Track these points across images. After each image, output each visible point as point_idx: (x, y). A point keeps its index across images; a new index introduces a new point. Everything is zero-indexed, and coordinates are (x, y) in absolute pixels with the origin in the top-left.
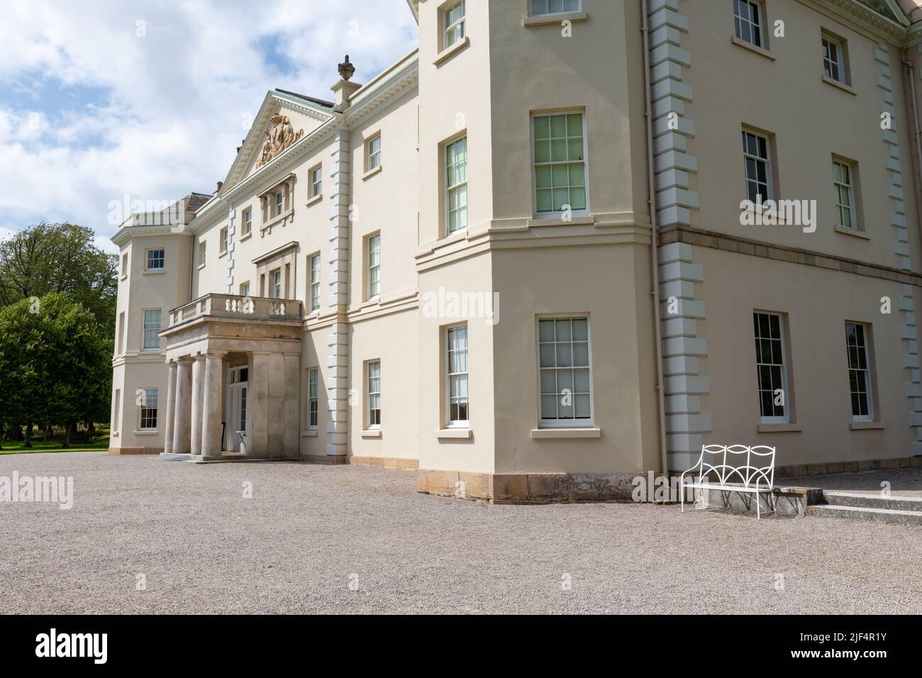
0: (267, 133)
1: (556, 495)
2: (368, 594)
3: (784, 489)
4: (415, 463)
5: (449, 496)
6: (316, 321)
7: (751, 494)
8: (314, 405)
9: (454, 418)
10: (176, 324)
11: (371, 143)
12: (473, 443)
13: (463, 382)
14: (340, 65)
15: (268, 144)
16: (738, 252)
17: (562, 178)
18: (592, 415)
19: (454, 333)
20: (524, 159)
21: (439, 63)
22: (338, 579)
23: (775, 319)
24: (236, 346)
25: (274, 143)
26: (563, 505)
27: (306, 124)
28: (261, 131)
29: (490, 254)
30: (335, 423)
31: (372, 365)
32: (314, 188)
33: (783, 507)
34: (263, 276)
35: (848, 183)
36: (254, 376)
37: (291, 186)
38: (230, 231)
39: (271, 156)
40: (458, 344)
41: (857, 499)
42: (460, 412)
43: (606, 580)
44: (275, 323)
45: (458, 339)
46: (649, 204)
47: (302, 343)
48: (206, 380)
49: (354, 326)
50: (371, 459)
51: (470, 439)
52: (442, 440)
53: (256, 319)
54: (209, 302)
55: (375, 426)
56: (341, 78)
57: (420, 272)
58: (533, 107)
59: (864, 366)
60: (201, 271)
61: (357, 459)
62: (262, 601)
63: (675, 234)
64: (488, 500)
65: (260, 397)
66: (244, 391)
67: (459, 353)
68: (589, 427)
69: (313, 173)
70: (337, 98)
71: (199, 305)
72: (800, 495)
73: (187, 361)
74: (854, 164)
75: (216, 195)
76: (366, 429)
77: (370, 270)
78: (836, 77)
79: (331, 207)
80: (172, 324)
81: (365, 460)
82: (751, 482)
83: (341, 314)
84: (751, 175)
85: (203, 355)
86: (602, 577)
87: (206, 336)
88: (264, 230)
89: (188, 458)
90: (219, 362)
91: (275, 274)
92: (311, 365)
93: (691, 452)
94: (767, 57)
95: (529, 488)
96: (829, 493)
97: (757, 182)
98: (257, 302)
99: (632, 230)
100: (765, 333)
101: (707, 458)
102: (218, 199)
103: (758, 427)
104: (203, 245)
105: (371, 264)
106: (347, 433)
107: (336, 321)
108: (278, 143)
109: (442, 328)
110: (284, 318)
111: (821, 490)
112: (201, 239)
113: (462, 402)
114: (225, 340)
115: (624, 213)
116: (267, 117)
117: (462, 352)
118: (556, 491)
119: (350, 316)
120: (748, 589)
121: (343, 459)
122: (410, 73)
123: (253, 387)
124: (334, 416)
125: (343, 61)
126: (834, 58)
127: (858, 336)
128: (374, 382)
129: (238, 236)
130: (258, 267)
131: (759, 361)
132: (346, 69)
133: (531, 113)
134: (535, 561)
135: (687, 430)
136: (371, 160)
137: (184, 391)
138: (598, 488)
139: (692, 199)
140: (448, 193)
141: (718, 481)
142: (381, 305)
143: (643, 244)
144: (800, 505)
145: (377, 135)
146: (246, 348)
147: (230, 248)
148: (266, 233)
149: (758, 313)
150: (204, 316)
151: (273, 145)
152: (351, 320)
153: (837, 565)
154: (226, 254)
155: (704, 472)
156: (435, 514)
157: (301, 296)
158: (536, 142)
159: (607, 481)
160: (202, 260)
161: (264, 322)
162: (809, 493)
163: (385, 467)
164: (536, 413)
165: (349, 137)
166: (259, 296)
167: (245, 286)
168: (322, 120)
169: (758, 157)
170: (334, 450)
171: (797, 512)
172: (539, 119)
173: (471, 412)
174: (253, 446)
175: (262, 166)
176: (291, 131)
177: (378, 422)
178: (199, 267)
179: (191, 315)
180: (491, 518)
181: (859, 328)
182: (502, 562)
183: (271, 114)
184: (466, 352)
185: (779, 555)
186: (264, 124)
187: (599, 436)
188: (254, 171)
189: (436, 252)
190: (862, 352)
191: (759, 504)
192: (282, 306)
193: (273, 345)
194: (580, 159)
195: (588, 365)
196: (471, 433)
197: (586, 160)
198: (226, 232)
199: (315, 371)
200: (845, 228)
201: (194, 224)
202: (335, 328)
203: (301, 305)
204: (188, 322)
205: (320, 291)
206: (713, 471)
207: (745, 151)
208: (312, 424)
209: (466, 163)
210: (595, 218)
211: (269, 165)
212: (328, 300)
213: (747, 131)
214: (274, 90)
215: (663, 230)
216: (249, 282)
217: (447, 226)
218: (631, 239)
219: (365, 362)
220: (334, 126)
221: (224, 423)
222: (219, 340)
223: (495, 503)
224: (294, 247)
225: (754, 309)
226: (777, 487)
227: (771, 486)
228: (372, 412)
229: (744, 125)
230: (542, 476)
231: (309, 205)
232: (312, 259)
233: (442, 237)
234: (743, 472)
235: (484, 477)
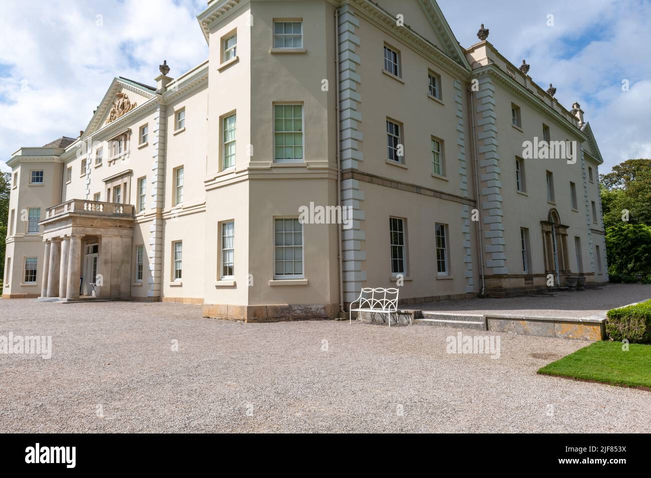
0: (114, 103)
1: (282, 317)
2: (170, 377)
3: (403, 311)
4: (202, 300)
5: (222, 319)
6: (143, 217)
7: (386, 314)
8: (140, 267)
9: (225, 274)
10: (50, 217)
11: (179, 114)
12: (236, 288)
13: (231, 254)
14: (160, 66)
15: (114, 110)
16: (383, 185)
17: (290, 141)
18: (303, 272)
19: (226, 226)
20: (269, 129)
21: (221, 70)
22: (152, 369)
23: (401, 221)
24: (90, 231)
25: (118, 109)
26: (286, 322)
27: (138, 100)
28: (109, 101)
29: (248, 182)
30: (154, 278)
31: (177, 244)
32: (143, 138)
33: (402, 320)
34: (109, 190)
35: (439, 151)
36: (102, 250)
37: (128, 136)
38: (88, 162)
39: (115, 117)
40: (229, 232)
41: (438, 315)
42: (229, 271)
43: (308, 363)
44: (116, 218)
45: (228, 229)
46: (337, 158)
47: (133, 230)
48: (70, 252)
49: (167, 221)
50: (175, 298)
51: (234, 286)
52: (218, 287)
53: (104, 216)
54: (73, 205)
55: (178, 279)
56: (161, 73)
57: (207, 190)
58: (274, 100)
59: (444, 246)
60: (68, 185)
61: (167, 299)
62: (103, 385)
63: (350, 175)
64: (244, 320)
65: (106, 262)
66: (95, 259)
67: (229, 237)
68: (302, 279)
69: (143, 129)
70: (159, 86)
71: (66, 206)
72: (411, 314)
73: (57, 240)
74: (442, 141)
75: (79, 139)
76: (172, 281)
77: (177, 188)
78: (435, 95)
79: (153, 150)
80: (47, 217)
81: (171, 299)
82: (386, 308)
83: (159, 214)
84: (390, 144)
85: (68, 237)
86: (306, 361)
87: (71, 225)
88: (110, 162)
89: (58, 300)
90: (79, 241)
91: (117, 189)
92: (139, 243)
93: (355, 292)
94: (401, 82)
95: (267, 313)
96: (425, 313)
97: (393, 148)
98: (104, 205)
99: (327, 171)
100: (395, 229)
101: (364, 295)
102: (81, 141)
103: (390, 278)
104: (70, 169)
105: (178, 185)
106: (160, 284)
107: (155, 217)
108: (120, 110)
109: (219, 223)
110: (123, 215)
111: (421, 311)
112: (69, 166)
113: (230, 265)
114: (82, 228)
115: (323, 162)
116: (114, 93)
117: (231, 237)
118: (283, 314)
119: (164, 215)
120: (382, 364)
121: (158, 299)
122: (204, 74)
123: (101, 256)
124: (153, 273)
125: (162, 64)
126: (434, 85)
127: (441, 231)
128: (178, 254)
129: (93, 165)
130: (106, 184)
131: (392, 243)
132: (164, 68)
133: (273, 103)
134: (269, 354)
135: (354, 280)
136: (179, 124)
137: (55, 258)
138: (306, 312)
139: (359, 155)
140: (225, 146)
141: (370, 307)
142: (183, 209)
143: (333, 179)
144: (410, 319)
145: (183, 109)
146: (97, 233)
147: (88, 171)
148: (112, 164)
149: (392, 218)
150: (69, 213)
151: (117, 111)
152: (165, 217)
153: (428, 350)
154: (85, 175)
155: (362, 303)
156: (213, 329)
157: (134, 202)
158: (275, 120)
159: (311, 309)
160: (69, 178)
161: (109, 218)
162: (415, 312)
163: (184, 303)
164: (272, 272)
165: (166, 110)
166: (106, 201)
167: (97, 195)
168: (149, 98)
169: (394, 135)
170: (152, 294)
171: (409, 323)
172: (277, 106)
173: (235, 271)
174: (100, 291)
175: (110, 123)
176: (129, 103)
177: (180, 277)
178: (67, 183)
179: (61, 212)
180: (245, 331)
181: (442, 227)
182: (251, 355)
183: (116, 91)
184: (233, 237)
185: (399, 346)
186: (112, 97)
187: (307, 284)
188: (105, 126)
189: (217, 179)
190: (443, 239)
191: (389, 319)
192: (121, 208)
193: (114, 231)
194: (300, 130)
195: (301, 245)
196: (235, 283)
197: (303, 131)
198: (85, 162)
199: (141, 247)
200: (436, 175)
201: (63, 156)
202: (155, 222)
203: (133, 208)
204: (59, 216)
205: (145, 200)
206: (367, 302)
207: (388, 131)
208: (139, 278)
209: (235, 129)
210: (308, 164)
211: (114, 122)
212: (150, 205)
213: (389, 121)
214: (118, 77)
215: (343, 172)
216: (100, 193)
217: (223, 164)
218: (326, 176)
219: (173, 242)
220: (156, 102)
221: (82, 279)
222: (79, 228)
223: (248, 322)
224: (130, 173)
225: (390, 216)
226: (399, 310)
227: (396, 309)
228: (177, 271)
229: (387, 117)
230: (275, 306)
231: (140, 148)
232: (141, 181)
233: (221, 171)
234: (382, 302)
235: (242, 308)
